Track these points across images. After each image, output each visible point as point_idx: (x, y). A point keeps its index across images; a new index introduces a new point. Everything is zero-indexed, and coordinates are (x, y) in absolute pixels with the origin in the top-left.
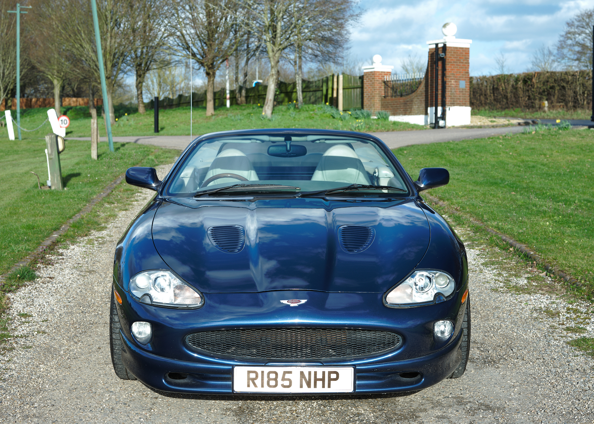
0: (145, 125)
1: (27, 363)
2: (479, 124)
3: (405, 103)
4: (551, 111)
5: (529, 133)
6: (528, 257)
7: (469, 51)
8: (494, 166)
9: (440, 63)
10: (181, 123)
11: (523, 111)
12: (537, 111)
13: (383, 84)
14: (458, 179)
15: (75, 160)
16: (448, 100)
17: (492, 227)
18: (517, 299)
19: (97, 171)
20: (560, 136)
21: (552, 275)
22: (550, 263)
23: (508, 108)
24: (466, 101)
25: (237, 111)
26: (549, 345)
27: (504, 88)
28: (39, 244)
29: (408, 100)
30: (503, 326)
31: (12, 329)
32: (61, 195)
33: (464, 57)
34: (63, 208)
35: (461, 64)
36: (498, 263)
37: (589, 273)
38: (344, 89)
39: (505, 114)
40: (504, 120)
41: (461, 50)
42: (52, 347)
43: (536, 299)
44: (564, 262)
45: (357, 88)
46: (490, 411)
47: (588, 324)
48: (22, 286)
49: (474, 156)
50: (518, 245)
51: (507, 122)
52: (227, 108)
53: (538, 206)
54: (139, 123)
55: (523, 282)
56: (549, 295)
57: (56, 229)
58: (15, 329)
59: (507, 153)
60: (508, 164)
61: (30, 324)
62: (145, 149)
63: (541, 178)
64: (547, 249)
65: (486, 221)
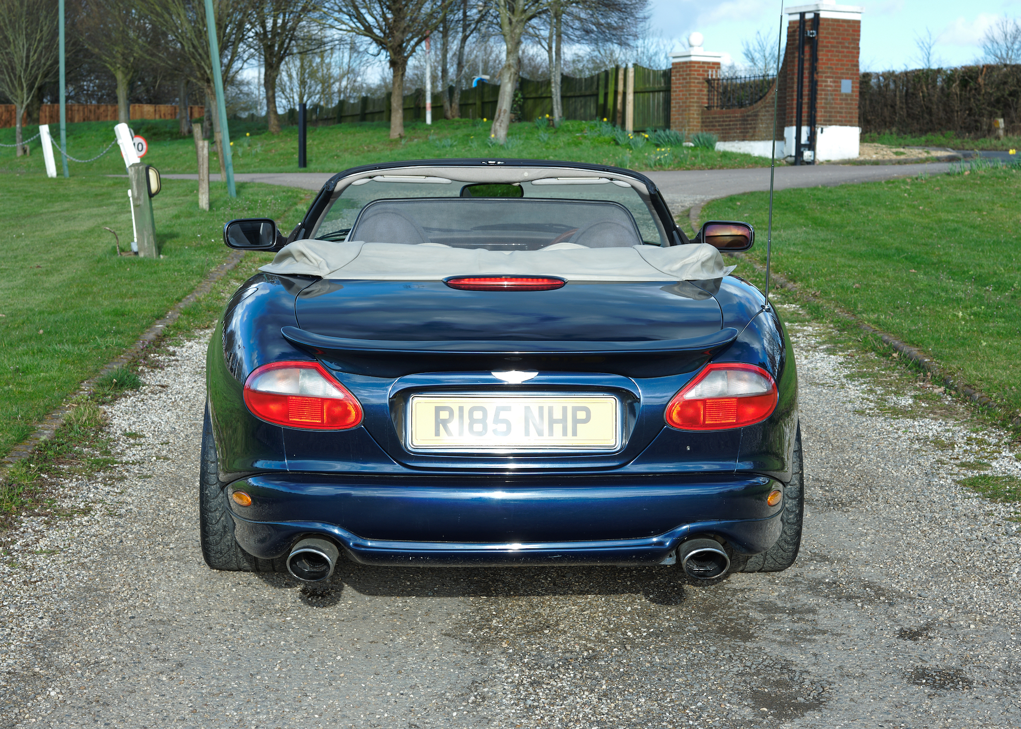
0: (281, 155)
1: (148, 495)
2: (874, 157)
3: (744, 120)
4: (1010, 135)
5: (959, 173)
6: (920, 367)
7: (859, 27)
8: (888, 227)
9: (807, 49)
10: (346, 150)
11: (958, 136)
12: (984, 136)
13: (706, 84)
14: (823, 248)
15: (173, 211)
16: (820, 114)
17: (869, 321)
18: (892, 426)
19: (212, 229)
20: (1013, 179)
21: (953, 393)
22: (952, 374)
23: (932, 130)
24: (852, 117)
25: (446, 132)
26: (929, 485)
27: (926, 95)
28: (137, 338)
29: (750, 113)
30: (865, 459)
31: (118, 453)
32: (157, 265)
33: (850, 37)
34: (165, 286)
35: (845, 50)
36: (871, 375)
37: (1011, 389)
38: (635, 93)
39: (927, 141)
40: (920, 151)
41: (845, 24)
42: (181, 477)
43: (922, 426)
44: (974, 373)
45: (659, 91)
46: (827, 563)
47: (996, 458)
48: (121, 396)
49: (857, 210)
50: (906, 349)
51: (924, 155)
52: (428, 125)
53: (950, 291)
54: (270, 151)
55: (906, 401)
56: (943, 420)
57: (159, 317)
58: (122, 453)
59: (914, 207)
60: (912, 225)
61: (144, 447)
62: (290, 194)
63: (966, 248)
64: (952, 354)
65: (859, 313)
